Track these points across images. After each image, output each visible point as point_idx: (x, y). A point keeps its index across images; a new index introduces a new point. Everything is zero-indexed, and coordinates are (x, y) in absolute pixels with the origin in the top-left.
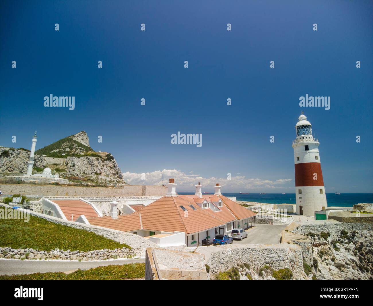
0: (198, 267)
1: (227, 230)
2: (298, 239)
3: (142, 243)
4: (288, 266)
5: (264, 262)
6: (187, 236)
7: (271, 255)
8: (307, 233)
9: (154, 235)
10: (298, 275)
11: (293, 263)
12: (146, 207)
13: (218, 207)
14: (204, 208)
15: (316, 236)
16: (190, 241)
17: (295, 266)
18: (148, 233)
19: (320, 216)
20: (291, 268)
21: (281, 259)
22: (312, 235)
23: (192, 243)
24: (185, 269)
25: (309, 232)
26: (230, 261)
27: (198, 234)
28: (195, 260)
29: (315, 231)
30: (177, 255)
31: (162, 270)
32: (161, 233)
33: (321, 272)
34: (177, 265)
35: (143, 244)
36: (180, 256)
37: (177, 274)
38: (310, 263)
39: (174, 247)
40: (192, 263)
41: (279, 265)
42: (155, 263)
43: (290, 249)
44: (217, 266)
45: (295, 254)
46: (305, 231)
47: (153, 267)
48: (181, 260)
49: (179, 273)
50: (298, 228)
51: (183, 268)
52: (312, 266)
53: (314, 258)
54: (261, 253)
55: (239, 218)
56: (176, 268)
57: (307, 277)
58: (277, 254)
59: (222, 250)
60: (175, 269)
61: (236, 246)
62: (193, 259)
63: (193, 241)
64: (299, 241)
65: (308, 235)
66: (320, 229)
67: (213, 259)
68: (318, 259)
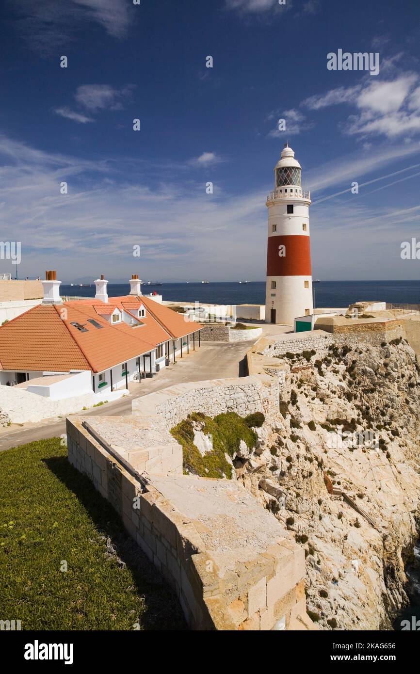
1: (157, 358)
2: (272, 365)
4: (260, 409)
5: (225, 406)
6: (94, 377)
7: (236, 396)
8: (283, 354)
10: (272, 418)
11: (266, 403)
13: (139, 319)
14: (114, 323)
15: (295, 356)
16: (97, 383)
17: (269, 407)
19: (302, 326)
20: (264, 410)
21: (250, 400)
22: (289, 356)
23: (101, 386)
25: (286, 352)
27: (111, 371)
29: (295, 350)
33: (299, 410)
37: (143, 457)
38: (287, 398)
41: (247, 408)
42: (103, 445)
43: (264, 383)
45: (269, 390)
46: (280, 350)
49: (146, 455)
50: (270, 347)
52: (289, 402)
53: (292, 390)
54: (221, 394)
55: (176, 336)
57: (284, 420)
58: (245, 392)
61: (184, 388)
63: (102, 382)
64: (274, 368)
65: (284, 356)
66: (301, 345)
68: (297, 390)
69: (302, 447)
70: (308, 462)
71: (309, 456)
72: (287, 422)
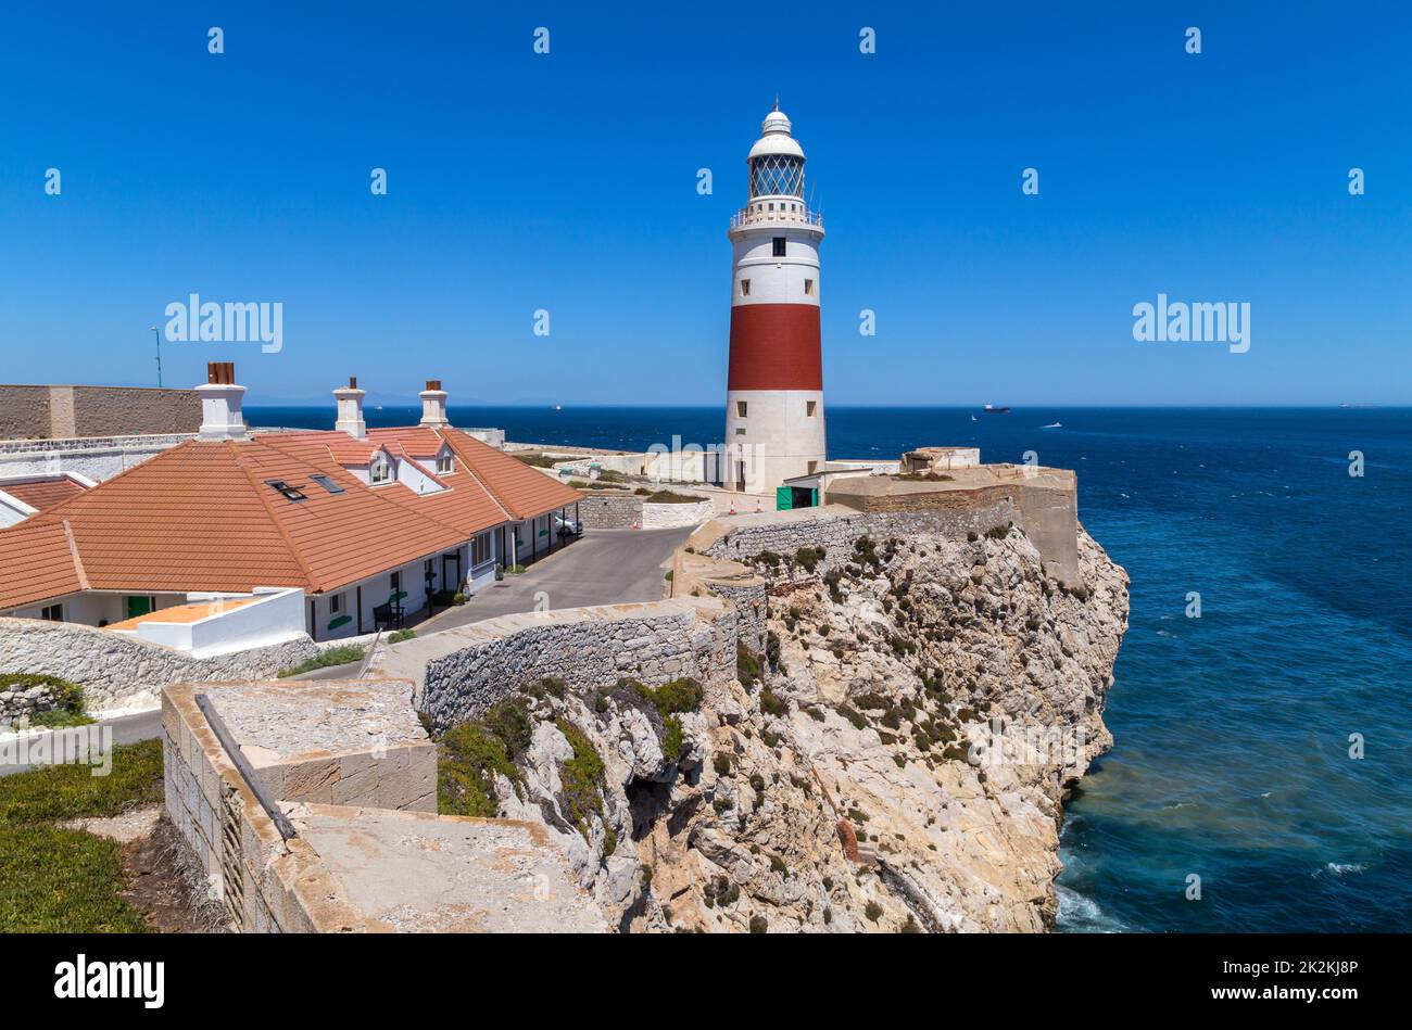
0: (400, 734)
1: (474, 563)
2: (725, 579)
4: (691, 671)
5: (611, 666)
6: (313, 603)
7: (640, 641)
8: (754, 555)
9: (154, 610)
10: (719, 692)
11: (705, 659)
12: (94, 493)
15: (781, 561)
16: (325, 616)
17: (713, 668)
18: (119, 608)
20: (700, 674)
21: (668, 651)
22: (769, 559)
23: (333, 625)
24: (354, 750)
25: (762, 550)
26: (498, 682)
27: (359, 588)
28: (382, 705)
29: (781, 547)
30: (306, 698)
31: (264, 769)
32: (188, 599)
33: (785, 675)
34: (318, 739)
36: (318, 699)
37: (325, 772)
38: (757, 649)
40: (371, 719)
41: (662, 670)
42: (223, 745)
43: (701, 615)
44: (448, 705)
45: (713, 629)
46: (749, 546)
47: (222, 766)
48: (328, 715)
49: (334, 767)
50: (726, 540)
51: (344, 746)
52: (762, 660)
53: (770, 632)
54: (604, 638)
55: (519, 514)
56: (319, 749)
57: (745, 695)
58: (657, 634)
59: (468, 644)
60: (316, 754)
61: (515, 623)
62: (376, 705)
63: (336, 615)
64: (729, 582)
65: (757, 560)
66: (795, 536)
67: (433, 685)
68: (783, 632)
69: (785, 752)
70: (799, 792)
71: (801, 774)
72: (754, 700)
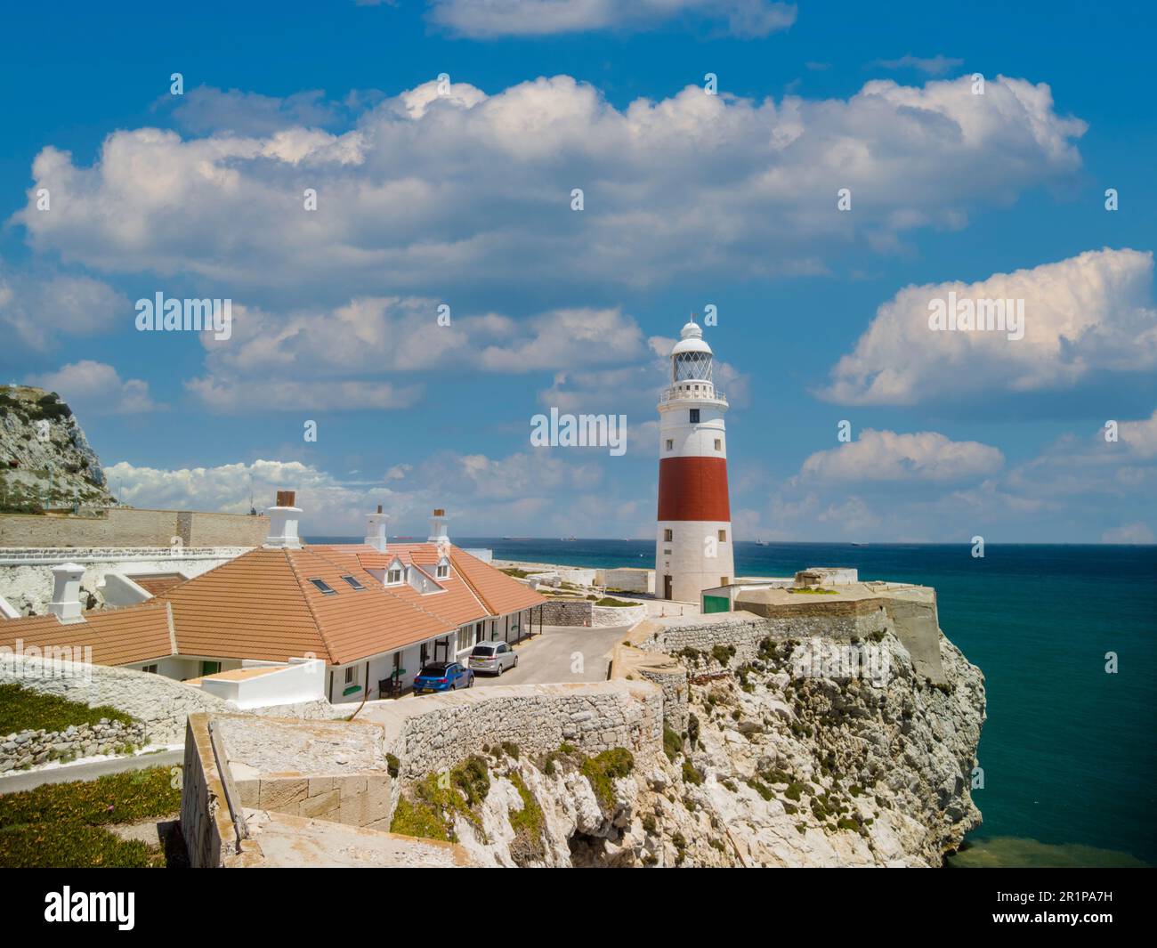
0: (363, 765)
1: (459, 649)
2: (654, 667)
3: (174, 701)
4: (625, 742)
5: (559, 735)
6: (332, 673)
7: (581, 715)
8: (679, 650)
9: (220, 671)
10: (648, 761)
11: (637, 733)
12: (191, 583)
13: (437, 581)
15: (700, 655)
16: (341, 685)
17: (643, 741)
18: (196, 669)
19: (714, 602)
20: (632, 745)
21: (606, 724)
22: (691, 654)
23: (347, 692)
24: (321, 774)
25: (685, 646)
26: (462, 740)
27: (368, 663)
28: (354, 742)
29: (700, 644)
30: (295, 732)
31: (244, 782)
32: (243, 665)
33: (704, 751)
34: (295, 763)
35: (179, 703)
36: (304, 733)
37: (295, 790)
38: (679, 729)
39: (287, 707)
40: (342, 752)
41: (601, 740)
42: (217, 761)
43: (633, 695)
44: (421, 756)
45: (643, 708)
46: (674, 642)
47: (212, 777)
48: (309, 746)
49: (302, 787)
50: (656, 636)
51: (314, 770)
52: (684, 736)
53: (691, 714)
54: (554, 711)
55: (497, 611)
56: (293, 770)
57: (669, 765)
58: (598, 710)
59: (441, 706)
60: (288, 774)
61: (482, 693)
62: (349, 741)
63: (350, 685)
64: (657, 670)
65: (680, 655)
66: (711, 636)
67: (410, 737)
68: (701, 716)
69: (703, 816)
70: (716, 851)
71: (717, 836)
72: (677, 769)
